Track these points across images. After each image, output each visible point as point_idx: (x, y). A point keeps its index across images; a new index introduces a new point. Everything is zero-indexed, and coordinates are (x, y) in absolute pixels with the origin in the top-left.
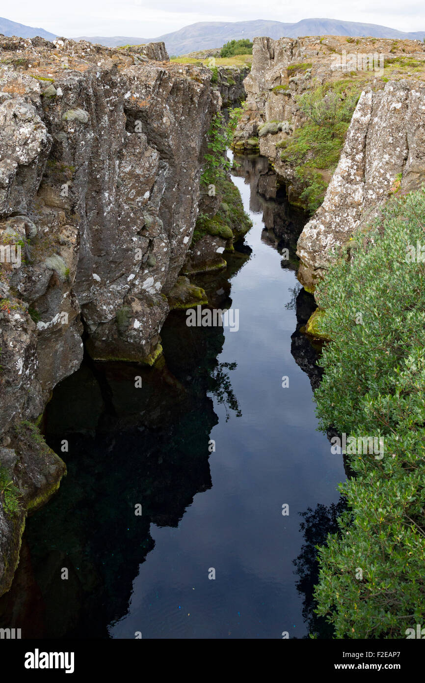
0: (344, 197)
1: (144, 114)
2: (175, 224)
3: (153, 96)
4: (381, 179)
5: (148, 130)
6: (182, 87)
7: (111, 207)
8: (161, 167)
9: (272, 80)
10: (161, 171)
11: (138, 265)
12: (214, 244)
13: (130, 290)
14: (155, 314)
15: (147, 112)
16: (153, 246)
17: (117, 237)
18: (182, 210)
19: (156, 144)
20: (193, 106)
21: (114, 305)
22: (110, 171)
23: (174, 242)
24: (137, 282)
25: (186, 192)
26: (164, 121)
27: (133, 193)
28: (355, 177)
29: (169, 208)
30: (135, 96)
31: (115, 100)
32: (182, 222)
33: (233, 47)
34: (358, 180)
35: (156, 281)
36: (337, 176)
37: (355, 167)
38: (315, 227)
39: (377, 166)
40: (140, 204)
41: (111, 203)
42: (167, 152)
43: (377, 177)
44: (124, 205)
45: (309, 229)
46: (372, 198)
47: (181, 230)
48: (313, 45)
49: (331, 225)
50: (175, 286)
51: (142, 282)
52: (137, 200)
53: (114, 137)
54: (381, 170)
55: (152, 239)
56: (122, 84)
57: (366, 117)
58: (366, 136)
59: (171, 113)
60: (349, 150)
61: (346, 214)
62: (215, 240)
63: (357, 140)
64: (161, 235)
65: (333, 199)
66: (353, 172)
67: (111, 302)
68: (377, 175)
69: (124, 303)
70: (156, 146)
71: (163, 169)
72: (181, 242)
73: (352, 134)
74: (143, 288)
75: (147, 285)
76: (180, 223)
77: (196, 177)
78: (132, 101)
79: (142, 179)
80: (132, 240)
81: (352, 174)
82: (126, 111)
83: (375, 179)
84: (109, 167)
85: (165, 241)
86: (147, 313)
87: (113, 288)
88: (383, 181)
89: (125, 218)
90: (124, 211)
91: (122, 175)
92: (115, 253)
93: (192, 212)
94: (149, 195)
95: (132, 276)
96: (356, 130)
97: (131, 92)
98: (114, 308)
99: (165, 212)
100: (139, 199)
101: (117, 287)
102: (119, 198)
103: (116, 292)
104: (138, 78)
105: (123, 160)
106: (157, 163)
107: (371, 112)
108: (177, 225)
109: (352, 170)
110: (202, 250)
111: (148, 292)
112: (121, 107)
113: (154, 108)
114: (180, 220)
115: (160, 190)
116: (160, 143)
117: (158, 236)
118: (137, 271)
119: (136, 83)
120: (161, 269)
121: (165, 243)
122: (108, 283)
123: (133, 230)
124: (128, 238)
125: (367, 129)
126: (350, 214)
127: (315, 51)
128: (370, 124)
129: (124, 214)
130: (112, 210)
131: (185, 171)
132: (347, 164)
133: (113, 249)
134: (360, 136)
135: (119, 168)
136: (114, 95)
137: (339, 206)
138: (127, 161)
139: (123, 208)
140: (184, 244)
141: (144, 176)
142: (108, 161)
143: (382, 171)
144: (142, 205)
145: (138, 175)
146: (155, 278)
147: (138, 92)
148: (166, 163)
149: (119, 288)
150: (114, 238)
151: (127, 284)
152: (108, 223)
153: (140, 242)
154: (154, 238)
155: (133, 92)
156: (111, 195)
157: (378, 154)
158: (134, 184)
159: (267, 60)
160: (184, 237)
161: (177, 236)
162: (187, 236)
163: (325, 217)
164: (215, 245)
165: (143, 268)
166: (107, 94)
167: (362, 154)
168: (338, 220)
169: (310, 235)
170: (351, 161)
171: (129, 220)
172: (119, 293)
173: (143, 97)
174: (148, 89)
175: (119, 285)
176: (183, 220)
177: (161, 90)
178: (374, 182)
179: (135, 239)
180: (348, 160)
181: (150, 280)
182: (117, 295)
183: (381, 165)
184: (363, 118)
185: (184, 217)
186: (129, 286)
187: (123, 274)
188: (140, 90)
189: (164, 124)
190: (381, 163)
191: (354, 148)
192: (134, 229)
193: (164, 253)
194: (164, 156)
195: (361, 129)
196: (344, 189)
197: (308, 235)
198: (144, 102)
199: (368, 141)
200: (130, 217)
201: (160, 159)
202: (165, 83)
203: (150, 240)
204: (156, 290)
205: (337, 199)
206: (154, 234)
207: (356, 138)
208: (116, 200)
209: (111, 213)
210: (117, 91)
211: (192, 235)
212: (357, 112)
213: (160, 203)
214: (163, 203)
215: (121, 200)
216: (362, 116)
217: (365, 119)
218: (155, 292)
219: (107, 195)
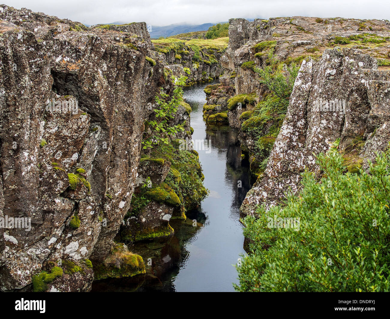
0: (286, 163)
1: (74, 77)
2: (109, 188)
3: (83, 60)
4: (320, 144)
5: (79, 93)
6: (115, 53)
7: (32, 167)
8: (91, 130)
9: (240, 56)
10: (92, 134)
11: (61, 228)
12: (160, 211)
13: (50, 255)
14: (75, 281)
15: (77, 75)
16: (79, 209)
17: (37, 198)
18: (117, 174)
19: (87, 107)
20: (128, 72)
21: (31, 270)
22: (32, 131)
23: (108, 206)
24: (58, 246)
25: (122, 156)
26: (96, 85)
27: (59, 154)
28: (297, 144)
29: (102, 171)
30: (65, 59)
31: (39, 62)
32: (117, 186)
33: (218, 29)
34: (300, 146)
35: (81, 245)
36: (279, 142)
37: (297, 134)
38: (258, 194)
39: (316, 132)
40: (67, 166)
41: (32, 162)
42: (98, 115)
43: (316, 142)
44: (47, 165)
45: (251, 195)
46: (312, 164)
47: (116, 195)
48: (283, 25)
49: (274, 192)
50: (110, 253)
51: (65, 246)
52: (64, 161)
53: (37, 98)
54: (319, 135)
55: (78, 202)
56: (48, 47)
57: (307, 85)
58: (307, 103)
59: (104, 77)
60: (290, 117)
61: (289, 181)
62: (161, 207)
63: (298, 107)
64: (87, 198)
65: (275, 165)
66: (295, 138)
67: (28, 267)
68: (316, 141)
69: (42, 269)
70: (87, 109)
71: (94, 132)
72: (115, 206)
73: (293, 101)
74: (65, 252)
75: (70, 250)
76: (115, 187)
77: (136, 141)
78: (62, 64)
79: (69, 141)
80: (54, 202)
81: (294, 140)
82: (54, 73)
83: (314, 145)
84: (30, 127)
85: (91, 204)
86: (66, 280)
87: (32, 252)
88: (322, 146)
89: (47, 178)
90: (47, 172)
91: (47, 135)
92: (34, 214)
93: (130, 177)
94: (77, 156)
95: (53, 240)
96: (297, 97)
97: (62, 56)
98: (31, 273)
99: (98, 175)
100: (66, 160)
101: (36, 251)
102: (43, 159)
103: (35, 256)
104: (69, 43)
105: (49, 121)
106: (88, 126)
107: (312, 80)
108: (112, 189)
109: (294, 136)
110: (147, 216)
111: (72, 257)
112: (48, 69)
113: (84, 72)
114: (115, 184)
115: (91, 153)
116: (91, 105)
117: (85, 198)
118: (60, 235)
119: (67, 48)
120: (87, 233)
121: (92, 206)
122: (26, 246)
123: (55, 191)
124: (50, 200)
125: (308, 96)
126: (293, 180)
127: (284, 31)
128: (310, 92)
129: (47, 175)
130: (32, 171)
131: (121, 135)
132: (289, 131)
133: (32, 210)
134: (301, 103)
135: (45, 129)
136: (39, 57)
137: (282, 172)
138: (54, 122)
139: (45, 168)
140: (120, 209)
141: (71, 137)
142: (29, 120)
143: (321, 137)
144: (69, 167)
145: (65, 136)
146: (81, 242)
147: (68, 56)
148: (97, 126)
149: (38, 252)
150: (34, 198)
151: (47, 248)
152: (27, 183)
153: (63, 204)
154: (80, 200)
155: (64, 55)
156: (32, 155)
157: (316, 120)
158: (60, 145)
159: (242, 40)
160: (119, 202)
161: (111, 200)
162: (123, 200)
163: (268, 184)
164: (161, 213)
165: (66, 231)
166: (31, 56)
167: (303, 121)
168: (280, 187)
169: (252, 202)
170: (292, 128)
171: (51, 181)
172: (38, 257)
173: (73, 61)
174: (78, 53)
175: (38, 249)
176: (119, 184)
177: (93, 55)
178: (314, 148)
179: (57, 201)
180: (289, 127)
181: (74, 245)
182: (36, 260)
183: (319, 130)
184: (303, 86)
185: (119, 181)
186: (49, 251)
187: (43, 237)
188: (70, 54)
189: (95, 87)
190: (319, 129)
191: (295, 115)
192: (57, 190)
193: (91, 217)
194: (96, 119)
195: (302, 96)
196: (287, 156)
197: (251, 202)
198: (73, 66)
199: (309, 108)
200: (52, 178)
201: (91, 122)
202: (97, 48)
203: (76, 202)
204: (81, 255)
205: (279, 166)
206: (80, 196)
207: (297, 104)
208: (39, 161)
209: (32, 174)
210: (42, 53)
211: (130, 200)
212: (298, 80)
213: (92, 165)
214: (96, 166)
215: (44, 160)
216: (303, 83)
217: (306, 87)
218: (80, 258)
219: (26, 154)
